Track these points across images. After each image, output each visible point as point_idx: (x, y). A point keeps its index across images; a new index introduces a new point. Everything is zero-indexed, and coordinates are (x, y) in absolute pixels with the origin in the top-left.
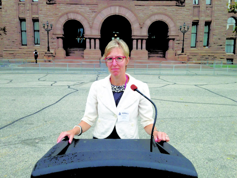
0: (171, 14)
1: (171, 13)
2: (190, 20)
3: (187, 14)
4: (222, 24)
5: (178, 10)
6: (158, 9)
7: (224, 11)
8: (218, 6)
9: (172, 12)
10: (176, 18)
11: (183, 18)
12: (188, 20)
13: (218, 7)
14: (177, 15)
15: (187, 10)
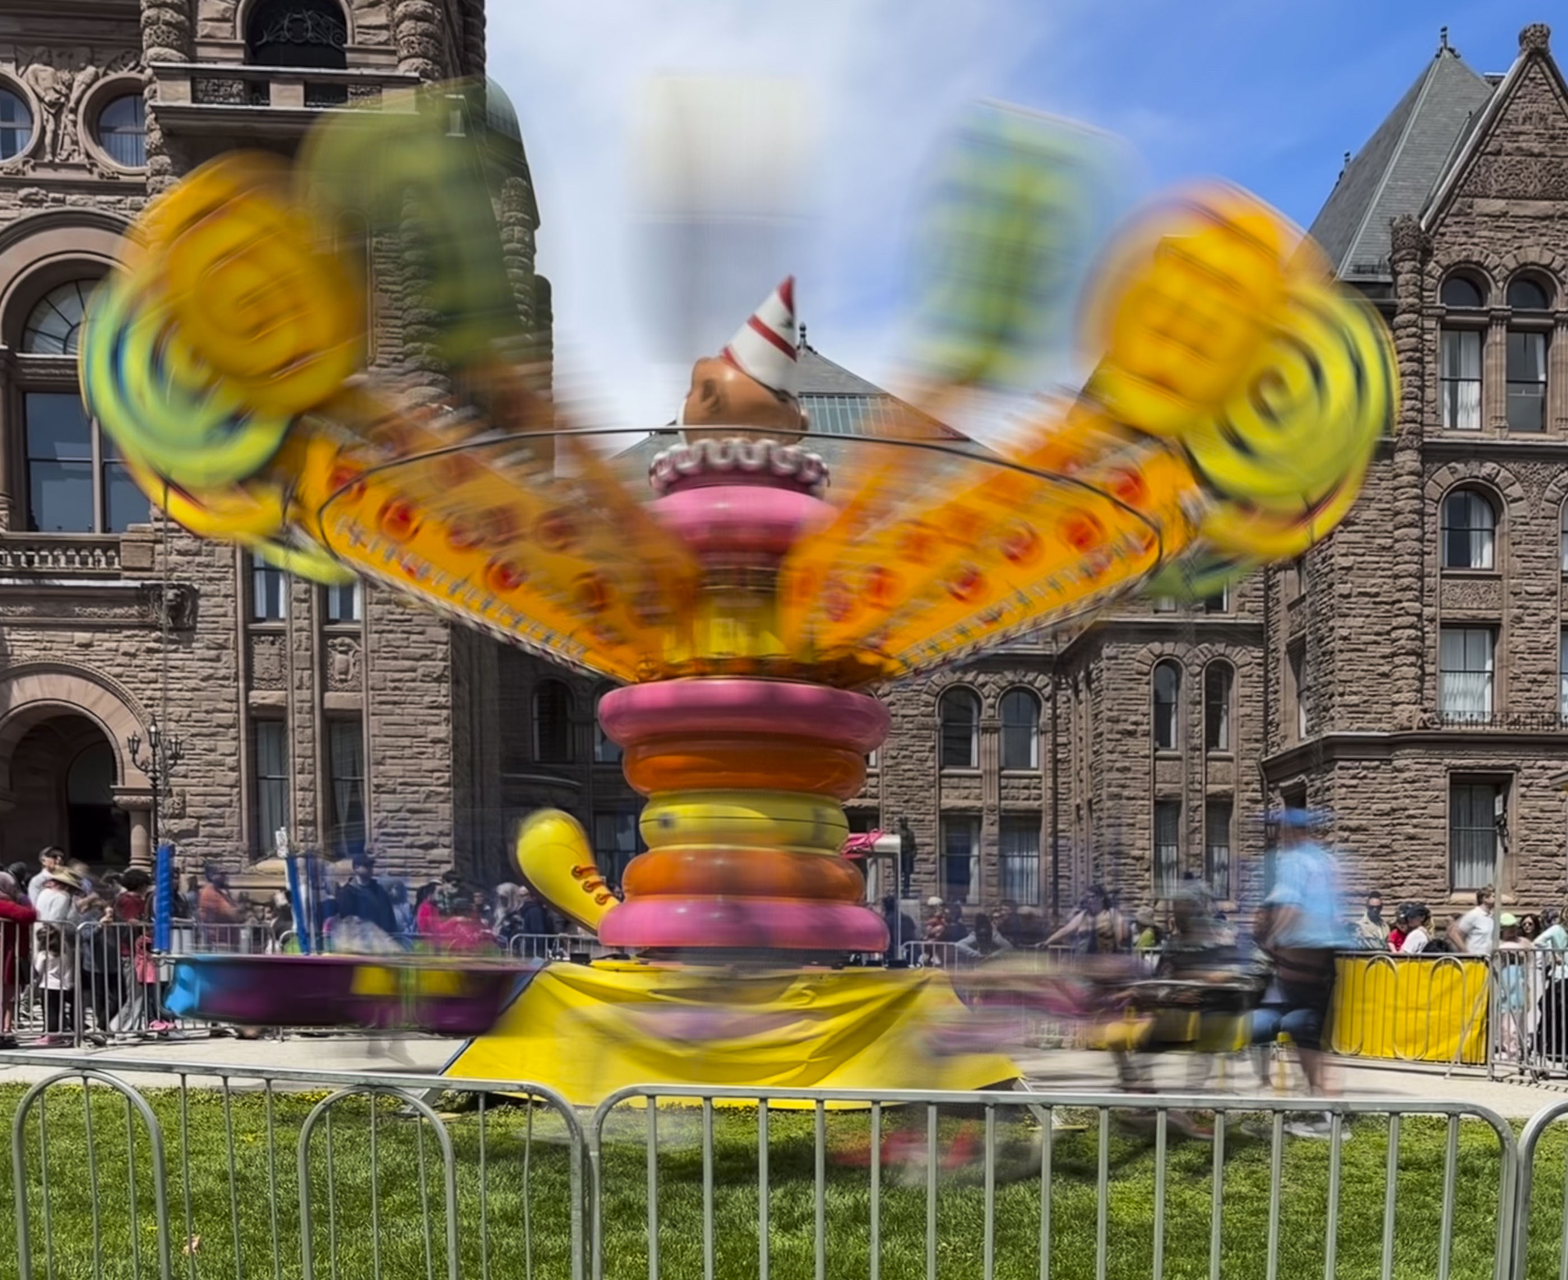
0: (118, 670)
1: (119, 665)
2: (226, 706)
3: (211, 671)
4: (421, 729)
5: (158, 651)
6: (42, 646)
7: (425, 657)
8: (391, 632)
9: (121, 659)
10: (149, 693)
11: (189, 695)
12: (222, 705)
13: (391, 636)
14: (153, 675)
15: (209, 648)
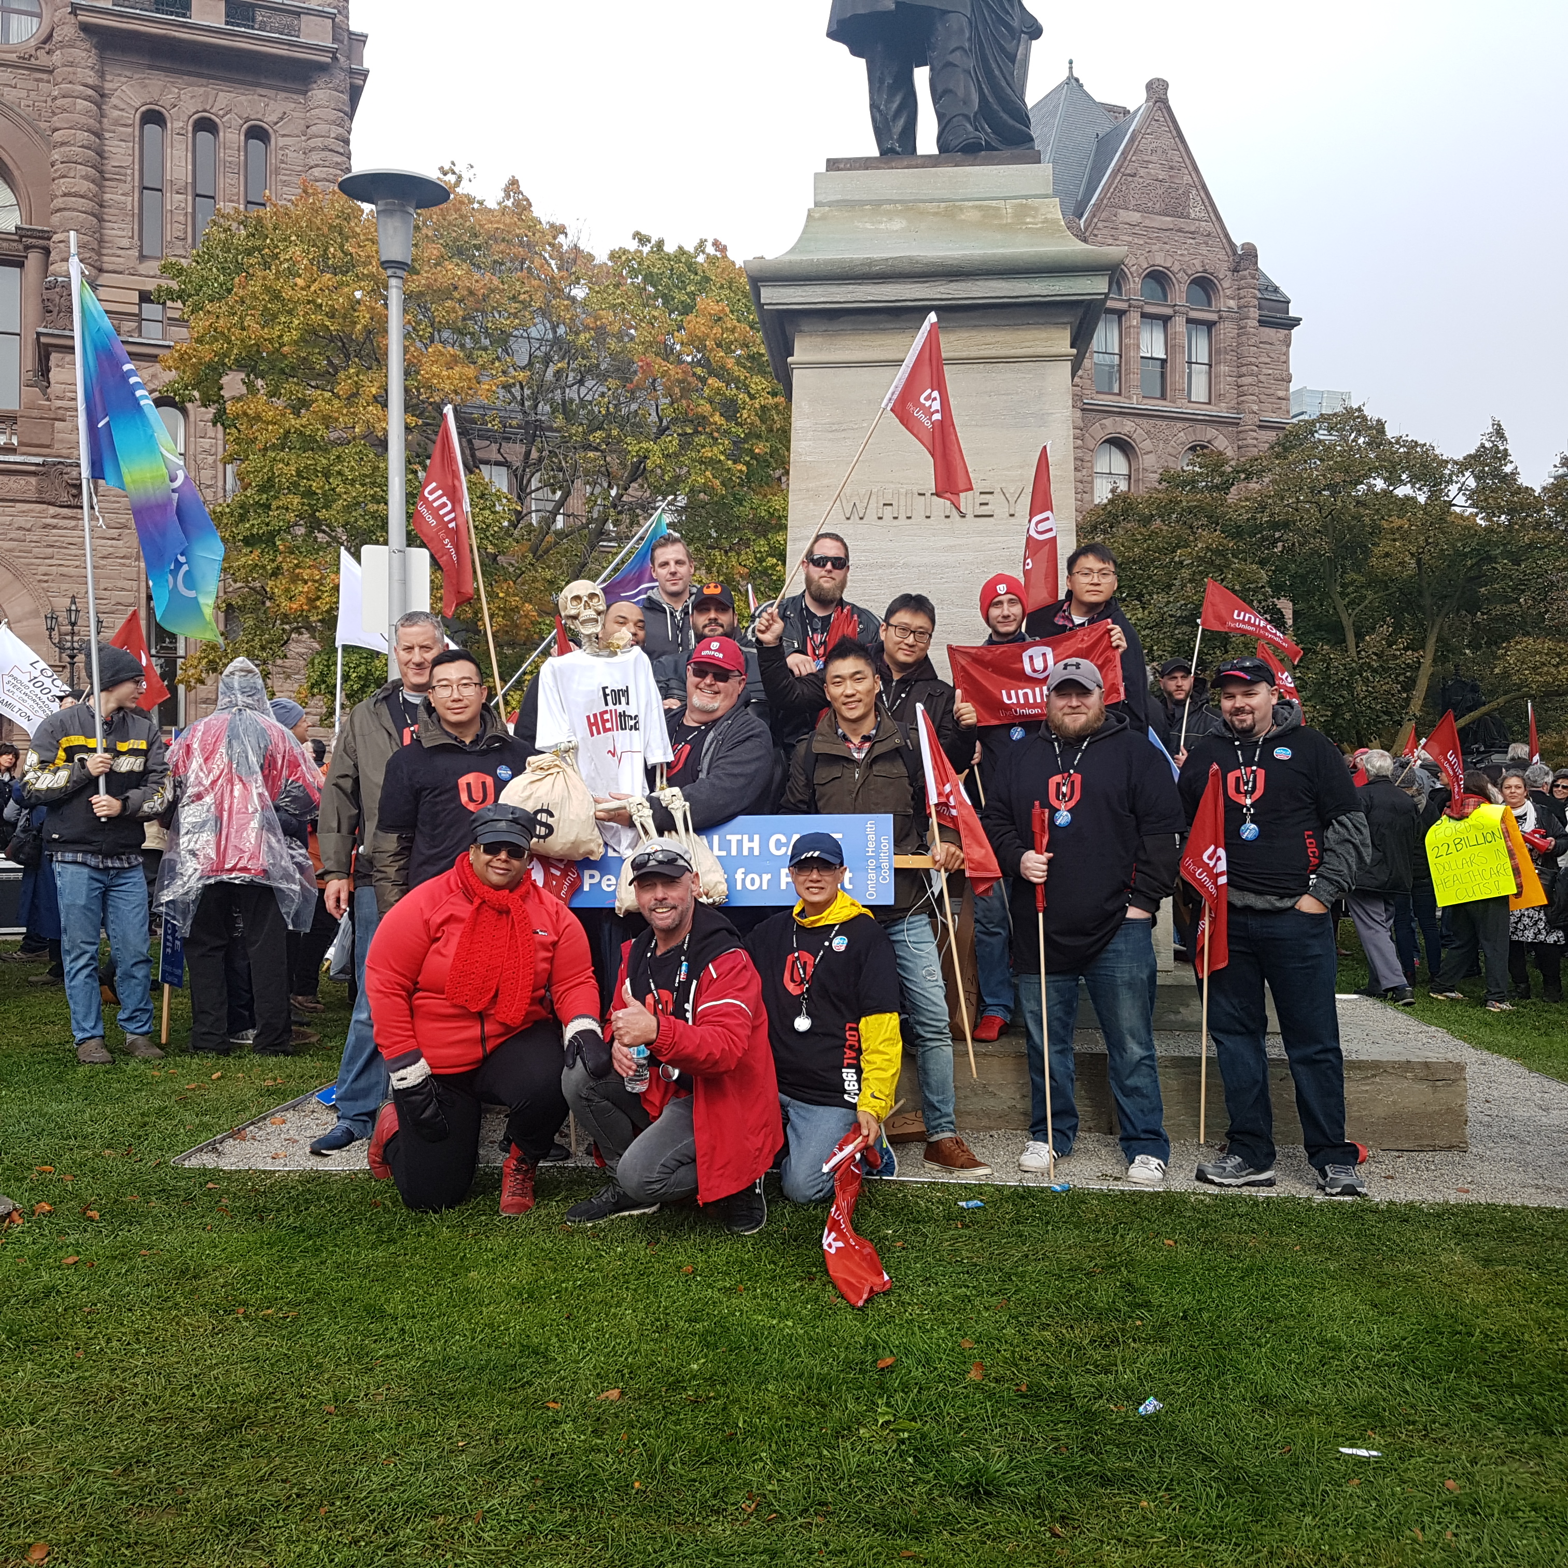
0: (11, 545)
2: (126, 584)
3: (111, 550)
5: (55, 527)
9: (13, 535)
15: (109, 527)
